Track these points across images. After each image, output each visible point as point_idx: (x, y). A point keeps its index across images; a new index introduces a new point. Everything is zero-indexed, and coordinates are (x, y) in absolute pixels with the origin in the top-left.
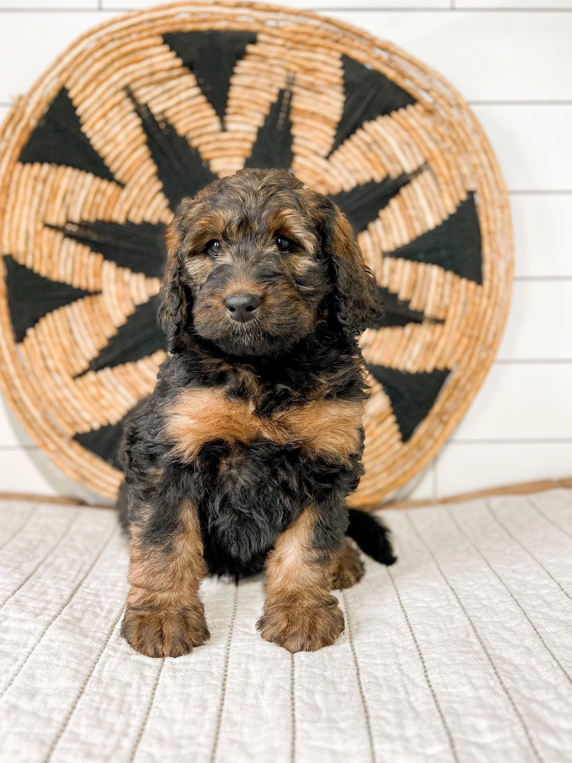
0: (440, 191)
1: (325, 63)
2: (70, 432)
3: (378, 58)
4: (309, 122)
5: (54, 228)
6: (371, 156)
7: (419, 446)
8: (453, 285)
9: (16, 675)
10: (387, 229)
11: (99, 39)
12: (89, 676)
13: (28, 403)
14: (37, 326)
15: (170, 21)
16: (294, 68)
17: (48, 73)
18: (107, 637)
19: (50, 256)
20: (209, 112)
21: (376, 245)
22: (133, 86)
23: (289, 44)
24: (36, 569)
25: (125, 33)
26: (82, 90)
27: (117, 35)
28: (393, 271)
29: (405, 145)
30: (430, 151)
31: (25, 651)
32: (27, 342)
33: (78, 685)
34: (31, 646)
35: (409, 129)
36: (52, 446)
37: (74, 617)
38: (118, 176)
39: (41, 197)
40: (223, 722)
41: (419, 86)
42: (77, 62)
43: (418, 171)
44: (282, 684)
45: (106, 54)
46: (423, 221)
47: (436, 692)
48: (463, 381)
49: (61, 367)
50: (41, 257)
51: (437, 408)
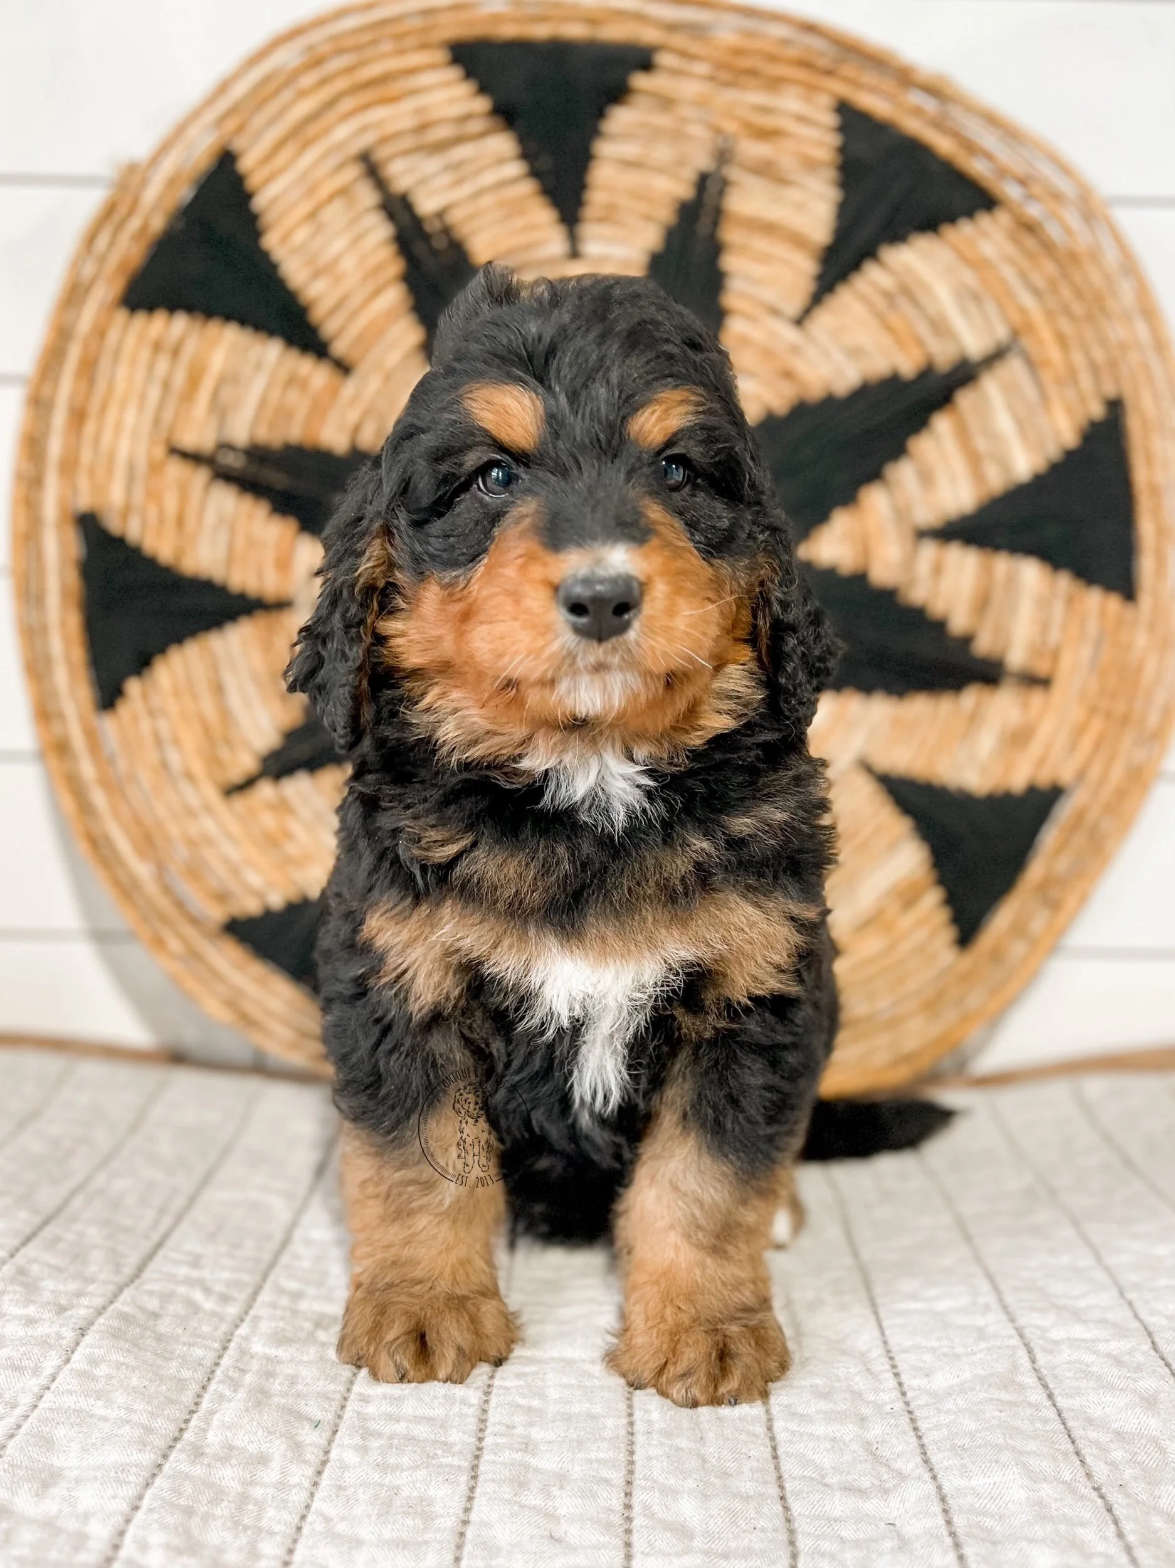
0: (1044, 397)
1: (801, 119)
2: (217, 914)
3: (918, 112)
4: (761, 244)
5: (194, 458)
6: (894, 320)
7: (997, 955)
8: (1070, 601)
9: (12, 1436)
10: (926, 478)
11: (311, 48)
12: (176, 1439)
13: (123, 845)
14: (145, 672)
15: (465, 15)
16: (730, 126)
17: (195, 115)
18: (217, 1354)
19: (180, 521)
20: (543, 216)
21: (901, 513)
22: (381, 154)
23: (724, 76)
24: (67, 1201)
25: (366, 37)
26: (268, 158)
27: (351, 41)
28: (938, 570)
29: (971, 298)
30: (1023, 311)
31: (33, 1384)
32: (124, 709)
33: (148, 1458)
34: (48, 1371)
35: (979, 265)
36: (175, 945)
37: (143, 1310)
38: (339, 348)
39: (166, 386)
40: (468, 1548)
41: (1003, 173)
42: (261, 95)
43: (996, 357)
44: (605, 1473)
45: (323, 82)
46: (1004, 464)
47: (947, 1488)
48: (1093, 814)
49: (197, 767)
50: (161, 520)
51: (1036, 870)
